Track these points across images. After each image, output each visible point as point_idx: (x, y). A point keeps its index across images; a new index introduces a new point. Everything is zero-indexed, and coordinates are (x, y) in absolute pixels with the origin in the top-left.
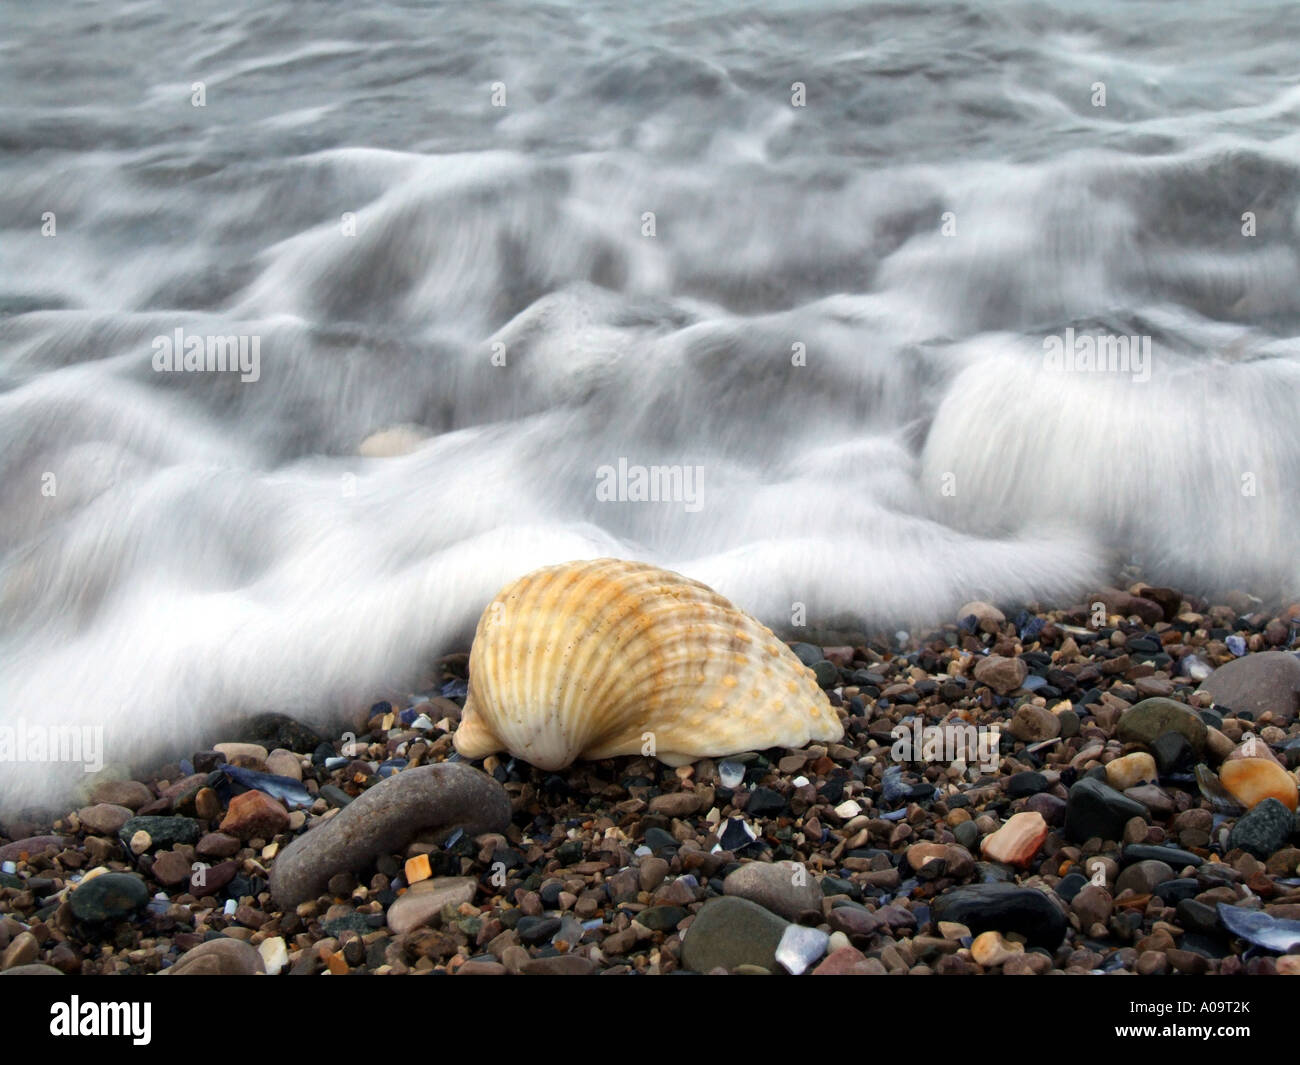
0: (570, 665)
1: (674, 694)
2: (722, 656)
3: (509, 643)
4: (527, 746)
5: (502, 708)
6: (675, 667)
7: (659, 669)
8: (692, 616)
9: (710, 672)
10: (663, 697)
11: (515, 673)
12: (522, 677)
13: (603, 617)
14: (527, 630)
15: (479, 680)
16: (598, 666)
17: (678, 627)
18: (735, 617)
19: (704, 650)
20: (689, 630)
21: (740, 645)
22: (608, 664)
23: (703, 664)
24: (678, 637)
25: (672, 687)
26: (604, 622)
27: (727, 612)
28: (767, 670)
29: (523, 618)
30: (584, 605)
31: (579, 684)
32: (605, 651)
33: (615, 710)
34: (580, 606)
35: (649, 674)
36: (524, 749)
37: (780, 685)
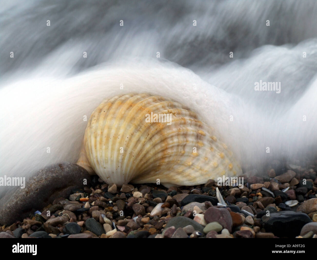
0: (128, 146)
1: (171, 159)
2: (193, 142)
3: (102, 133)
4: (108, 178)
5: (97, 161)
6: (172, 147)
7: (166, 148)
8: (181, 124)
9: (187, 149)
10: (167, 160)
11: (104, 147)
12: (107, 149)
13: (142, 124)
14: (110, 128)
15: (88, 147)
16: (139, 146)
17: (175, 129)
18: (198, 124)
19: (185, 139)
20: (179, 130)
21: (200, 137)
22: (144, 145)
23: (184, 146)
24: (174, 134)
25: (170, 156)
26: (143, 127)
27: (196, 121)
28: (211, 148)
29: (108, 123)
30: (135, 118)
31: (131, 154)
32: (143, 140)
33: (146, 165)
34: (133, 119)
35: (161, 150)
36: (106, 179)
37: (217, 155)
